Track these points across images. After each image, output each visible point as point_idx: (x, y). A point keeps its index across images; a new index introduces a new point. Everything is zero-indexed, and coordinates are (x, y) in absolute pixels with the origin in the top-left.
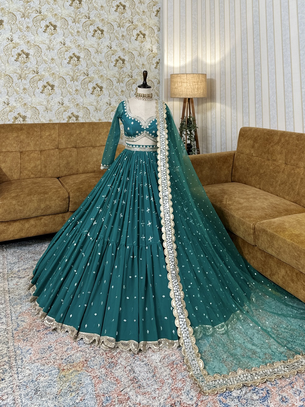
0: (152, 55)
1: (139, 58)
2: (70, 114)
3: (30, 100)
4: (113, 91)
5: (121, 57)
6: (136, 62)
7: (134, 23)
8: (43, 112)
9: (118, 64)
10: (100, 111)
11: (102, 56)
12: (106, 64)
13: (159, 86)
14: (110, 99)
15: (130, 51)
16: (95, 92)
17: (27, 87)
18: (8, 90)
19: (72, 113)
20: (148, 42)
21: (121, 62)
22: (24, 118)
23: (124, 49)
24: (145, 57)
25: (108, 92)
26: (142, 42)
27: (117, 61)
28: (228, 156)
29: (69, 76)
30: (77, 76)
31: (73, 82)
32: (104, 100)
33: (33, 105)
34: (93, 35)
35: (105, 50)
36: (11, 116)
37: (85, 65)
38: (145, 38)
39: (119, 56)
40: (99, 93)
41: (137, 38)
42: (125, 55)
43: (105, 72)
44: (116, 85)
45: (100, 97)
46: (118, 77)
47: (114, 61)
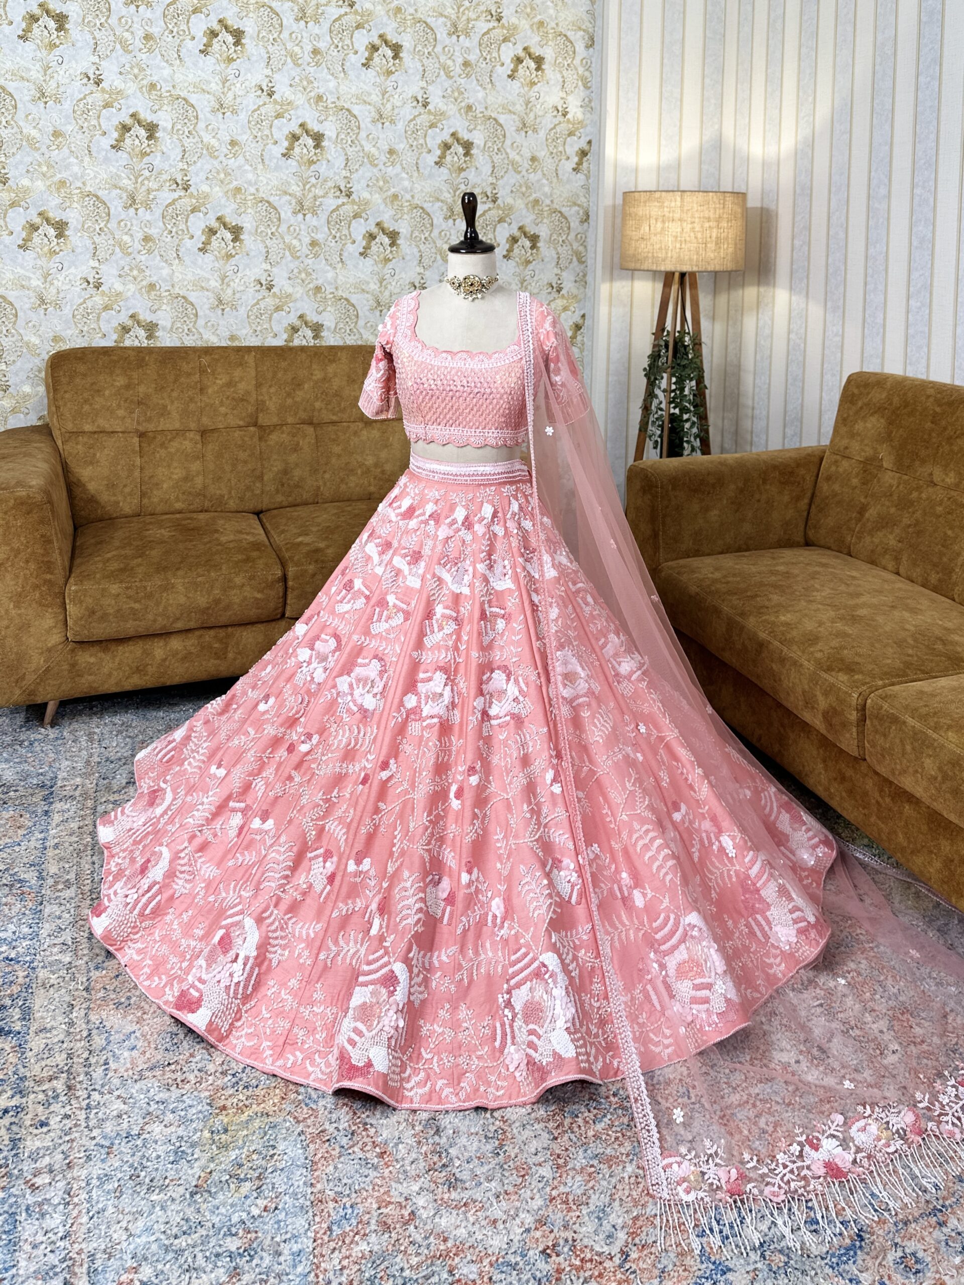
0: (564, 128)
1: (520, 138)
2: (293, 319)
3: (166, 272)
4: (432, 245)
5: (460, 136)
6: (509, 150)
7: (504, 21)
8: (207, 312)
9: (449, 158)
11: (395, 131)
12: (409, 158)
13: (587, 231)
14: (422, 270)
15: (488, 113)
16: (374, 248)
17: (153, 232)
18: (94, 243)
19: (301, 317)
20: (552, 82)
21: (461, 151)
22: (151, 329)
23: (469, 108)
24: (542, 134)
25: (415, 250)
26: (533, 84)
27: (447, 146)
28: (798, 465)
29: (288, 197)
30: (315, 198)
31: (300, 216)
32: (403, 275)
33: (177, 290)
34: (364, 61)
35: (408, 111)
36: (108, 322)
37: (340, 162)
38: (543, 70)
39: (452, 130)
40: (388, 252)
41: (515, 71)
42: (472, 127)
43: (406, 183)
44: (444, 227)
45: (390, 265)
46: (449, 201)
47: (436, 147)
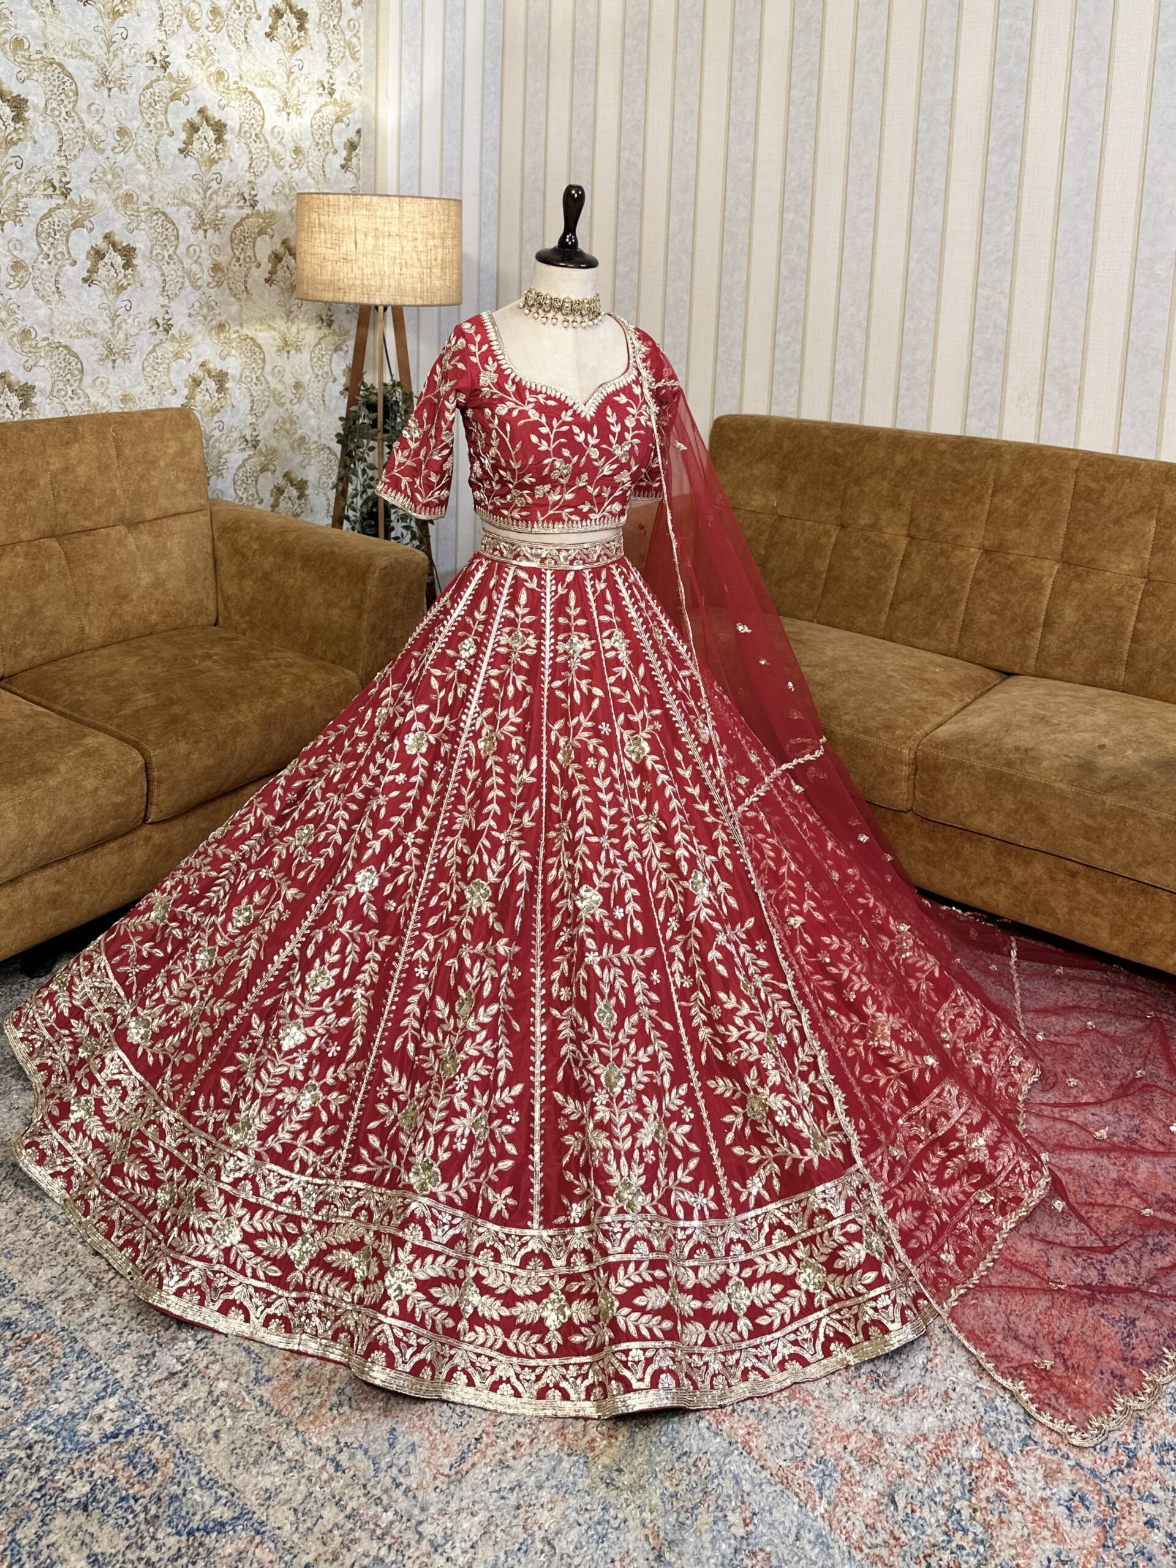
0: (331, 111)
1: (281, 121)
4: (178, 265)
5: (209, 113)
6: (268, 138)
9: (196, 145)
10: (127, 357)
11: (126, 101)
12: (144, 141)
14: (166, 302)
15: (243, 84)
16: (103, 271)
20: (316, 48)
21: (211, 134)
23: (220, 74)
25: (157, 273)
26: (295, 48)
27: (193, 128)
30: (18, 198)
32: (142, 309)
35: (141, 75)
38: (306, 30)
39: (200, 106)
40: (121, 276)
41: (273, 27)
42: (224, 102)
43: (143, 179)
44: (192, 241)
45: (124, 295)
46: (199, 204)
47: (180, 128)
